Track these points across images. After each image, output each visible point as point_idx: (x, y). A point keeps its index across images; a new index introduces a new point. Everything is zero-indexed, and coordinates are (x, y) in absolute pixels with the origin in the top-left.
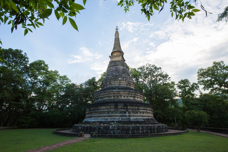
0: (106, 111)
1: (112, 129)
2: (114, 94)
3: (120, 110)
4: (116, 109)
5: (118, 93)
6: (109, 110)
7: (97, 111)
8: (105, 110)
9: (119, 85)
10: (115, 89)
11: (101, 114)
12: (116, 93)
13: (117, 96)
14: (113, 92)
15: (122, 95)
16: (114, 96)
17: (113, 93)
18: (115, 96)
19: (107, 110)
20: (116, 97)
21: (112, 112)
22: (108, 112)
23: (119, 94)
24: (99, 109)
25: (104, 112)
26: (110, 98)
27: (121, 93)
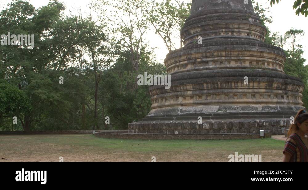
0: (249, 93)
1: (283, 126)
2: (252, 56)
3: (275, 91)
4: (269, 89)
5: (259, 54)
6: (256, 90)
7: (226, 91)
8: (246, 90)
9: (248, 35)
10: (254, 45)
11: (238, 98)
12: (255, 54)
13: (257, 62)
14: (250, 51)
15: (266, 60)
16: (251, 62)
17: (251, 53)
18: (254, 60)
19: (250, 91)
20: (254, 63)
21: (261, 95)
22: (254, 95)
23: (260, 57)
24: (231, 88)
25: (244, 94)
26: (241, 63)
27: (265, 55)
